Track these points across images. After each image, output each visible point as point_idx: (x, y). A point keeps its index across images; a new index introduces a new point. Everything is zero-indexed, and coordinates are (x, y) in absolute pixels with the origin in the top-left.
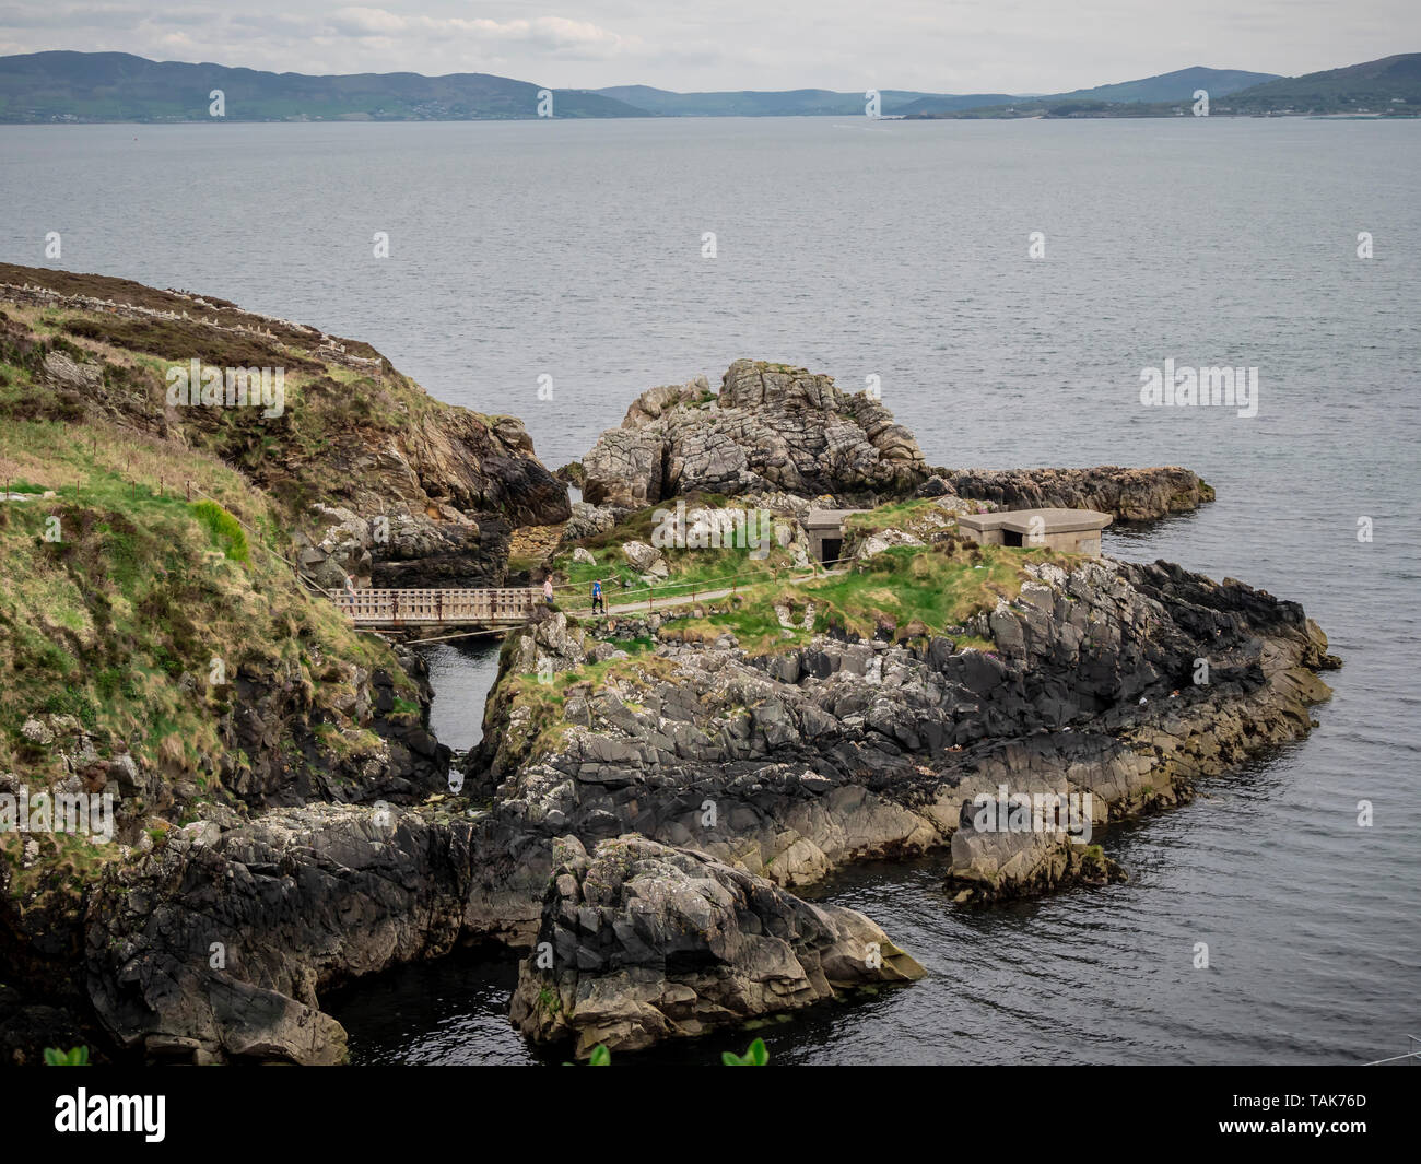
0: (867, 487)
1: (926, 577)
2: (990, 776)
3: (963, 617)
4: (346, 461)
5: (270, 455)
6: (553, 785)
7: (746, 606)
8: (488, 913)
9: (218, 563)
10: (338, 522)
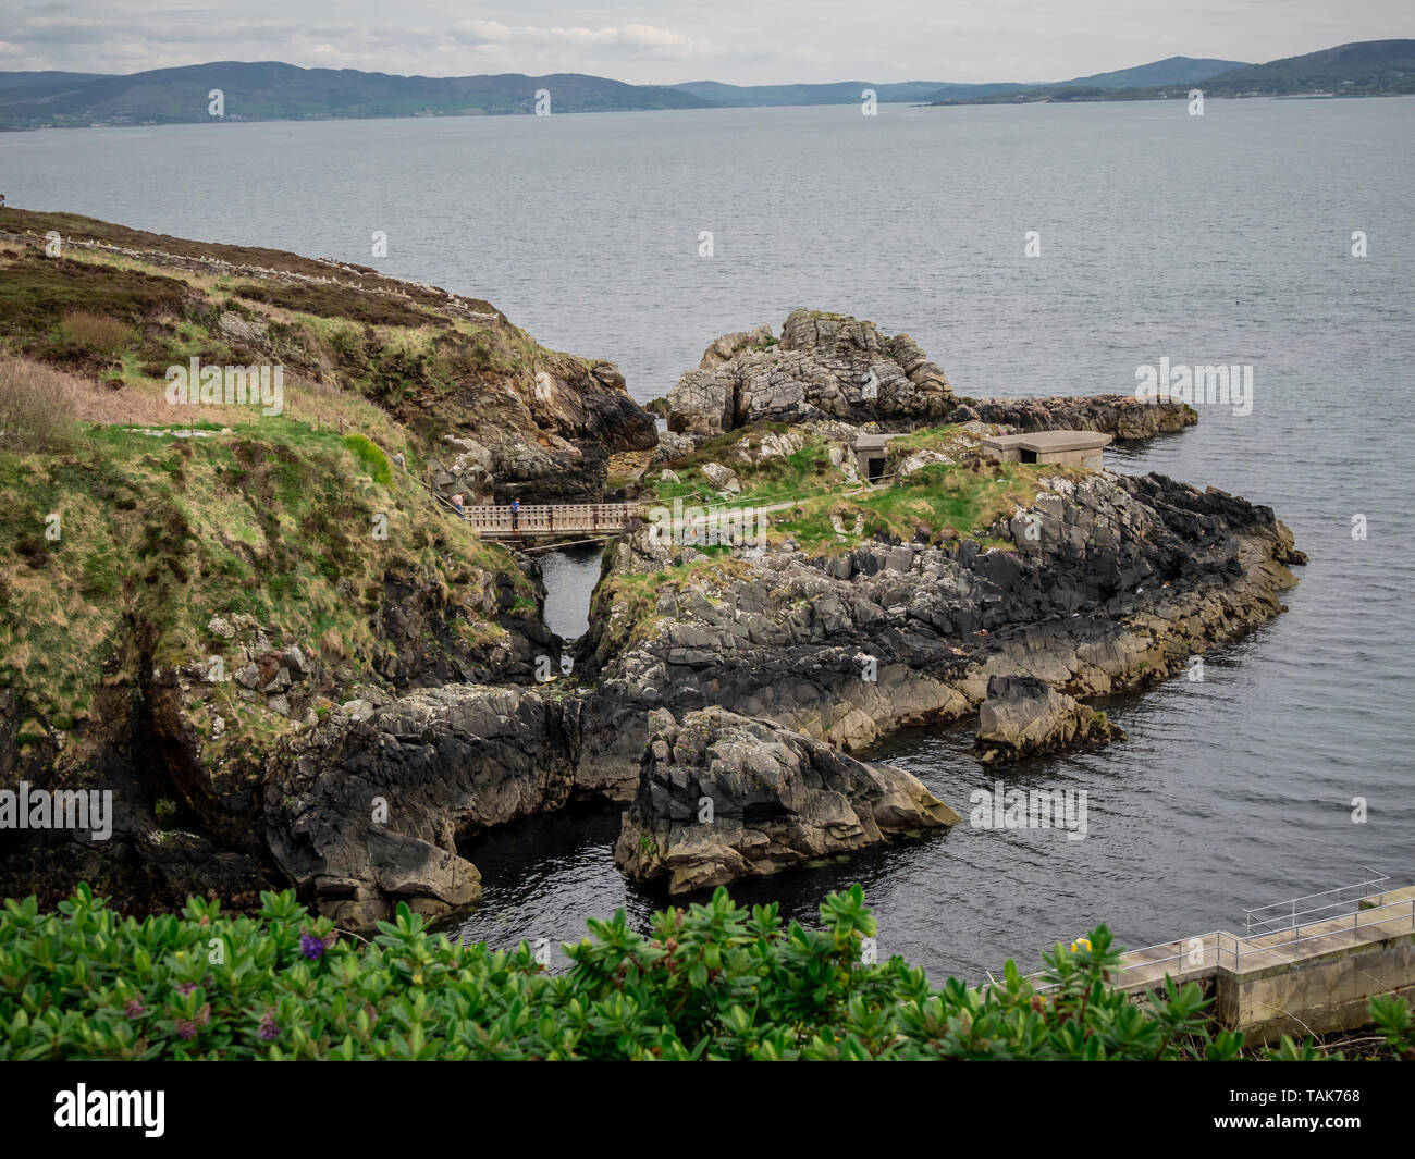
0: (905, 415)
1: (956, 490)
2: (1012, 655)
3: (988, 522)
4: (471, 400)
5: (407, 396)
6: (647, 667)
7: (806, 516)
8: (595, 773)
9: (367, 486)
10: (465, 451)
